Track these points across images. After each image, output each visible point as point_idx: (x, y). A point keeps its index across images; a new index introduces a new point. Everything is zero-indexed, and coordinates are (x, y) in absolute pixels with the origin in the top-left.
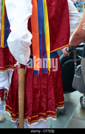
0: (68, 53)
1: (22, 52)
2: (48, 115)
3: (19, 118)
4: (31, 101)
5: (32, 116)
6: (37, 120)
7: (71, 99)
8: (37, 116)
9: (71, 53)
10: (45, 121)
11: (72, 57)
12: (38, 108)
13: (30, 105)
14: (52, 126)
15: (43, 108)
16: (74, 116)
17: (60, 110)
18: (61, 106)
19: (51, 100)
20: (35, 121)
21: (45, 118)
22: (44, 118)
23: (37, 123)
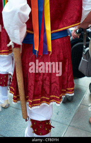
0: (78, 34)
1: (18, 26)
2: (52, 101)
3: (21, 100)
4: (33, 83)
5: (34, 99)
6: (39, 104)
7: (80, 86)
8: (40, 99)
9: (81, 35)
10: (48, 105)
11: (82, 39)
12: (40, 91)
13: (31, 87)
14: (59, 113)
15: (46, 92)
16: (82, 103)
17: (68, 96)
18: (70, 93)
19: (56, 84)
20: (37, 104)
21: (49, 103)
22: (47, 103)
23: (38, 107)
